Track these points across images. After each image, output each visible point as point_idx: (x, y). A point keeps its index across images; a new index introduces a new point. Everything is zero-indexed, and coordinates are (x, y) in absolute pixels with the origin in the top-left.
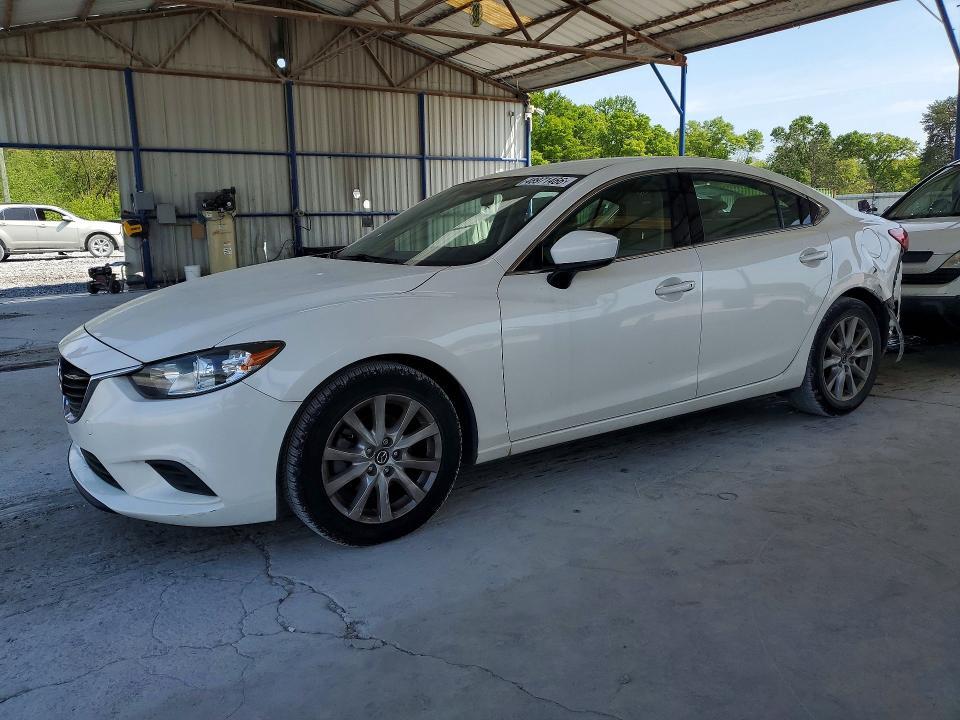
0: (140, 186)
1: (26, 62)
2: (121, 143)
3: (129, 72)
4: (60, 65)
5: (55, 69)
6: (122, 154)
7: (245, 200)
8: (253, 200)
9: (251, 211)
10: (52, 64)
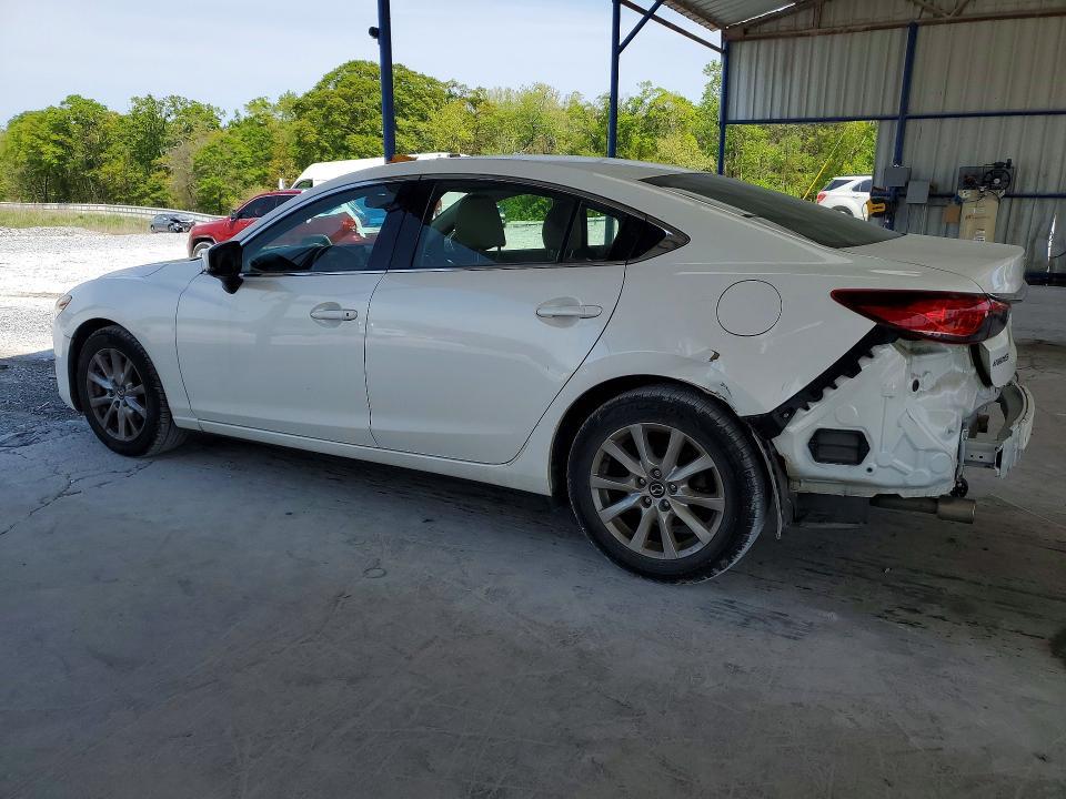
0: (899, 159)
1: (809, 35)
2: (888, 112)
3: (913, 28)
4: (841, 32)
5: (838, 38)
6: (887, 124)
7: (1033, 176)
8: (1046, 176)
9: (1040, 190)
10: (834, 33)
